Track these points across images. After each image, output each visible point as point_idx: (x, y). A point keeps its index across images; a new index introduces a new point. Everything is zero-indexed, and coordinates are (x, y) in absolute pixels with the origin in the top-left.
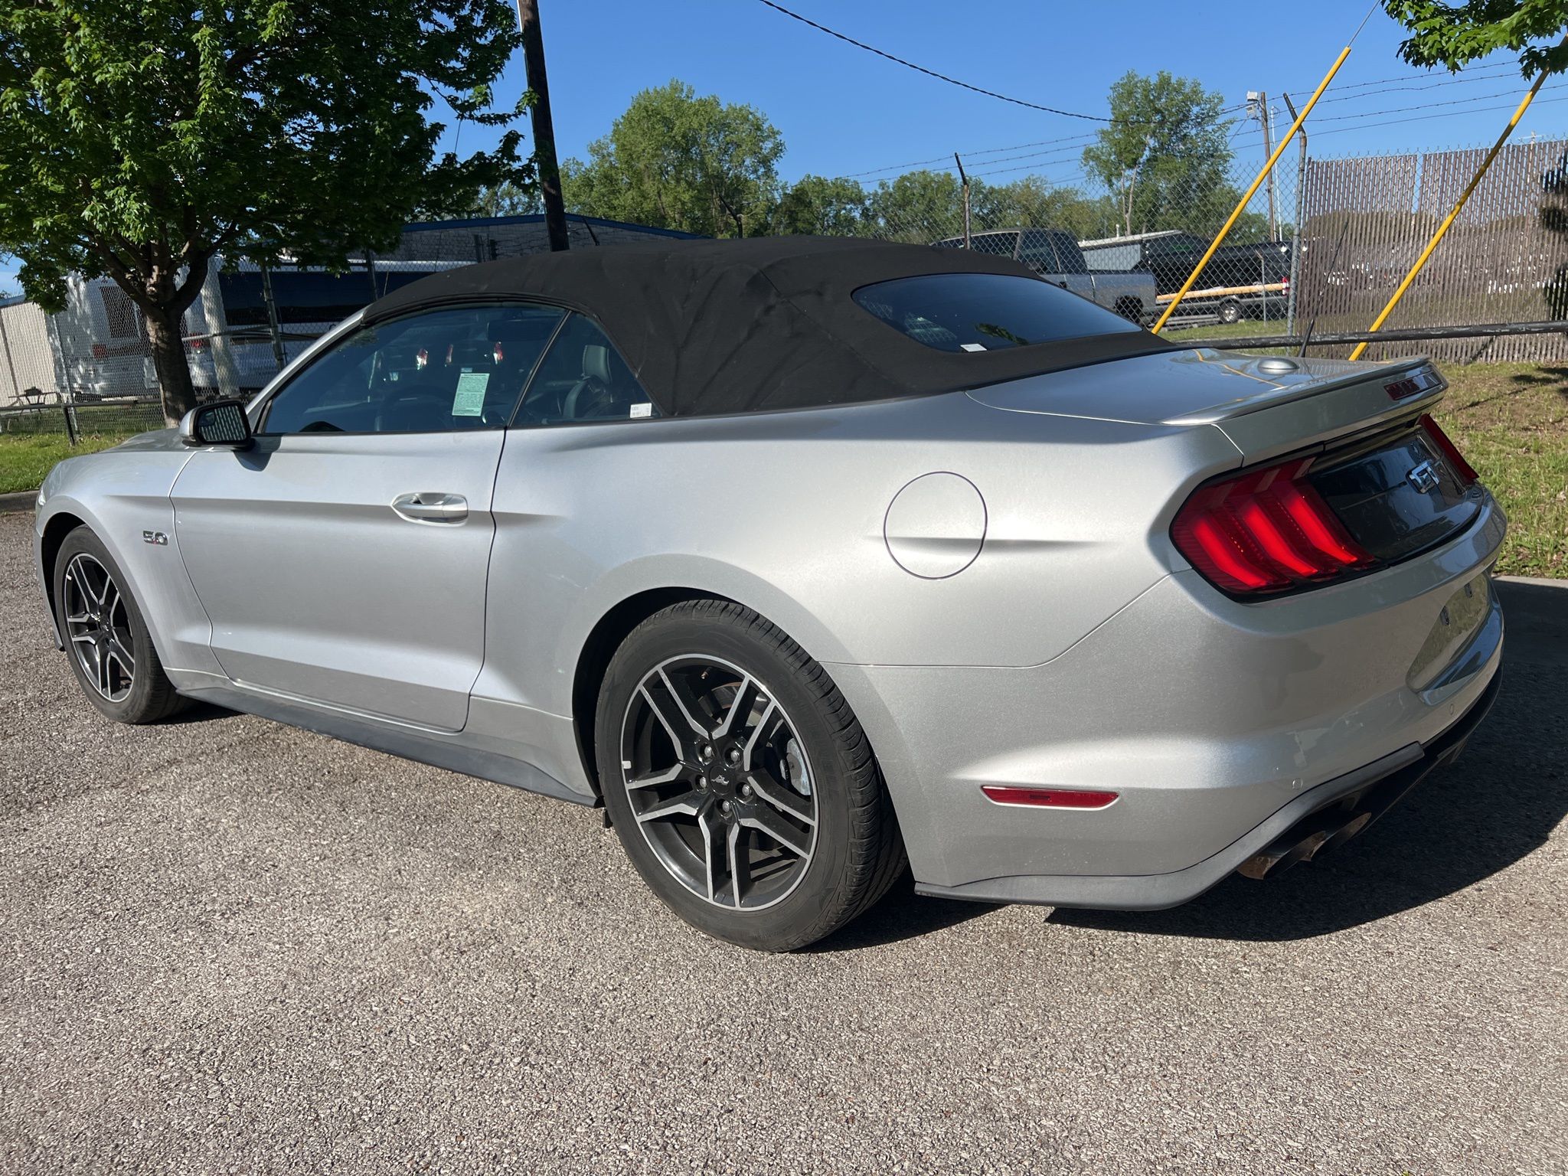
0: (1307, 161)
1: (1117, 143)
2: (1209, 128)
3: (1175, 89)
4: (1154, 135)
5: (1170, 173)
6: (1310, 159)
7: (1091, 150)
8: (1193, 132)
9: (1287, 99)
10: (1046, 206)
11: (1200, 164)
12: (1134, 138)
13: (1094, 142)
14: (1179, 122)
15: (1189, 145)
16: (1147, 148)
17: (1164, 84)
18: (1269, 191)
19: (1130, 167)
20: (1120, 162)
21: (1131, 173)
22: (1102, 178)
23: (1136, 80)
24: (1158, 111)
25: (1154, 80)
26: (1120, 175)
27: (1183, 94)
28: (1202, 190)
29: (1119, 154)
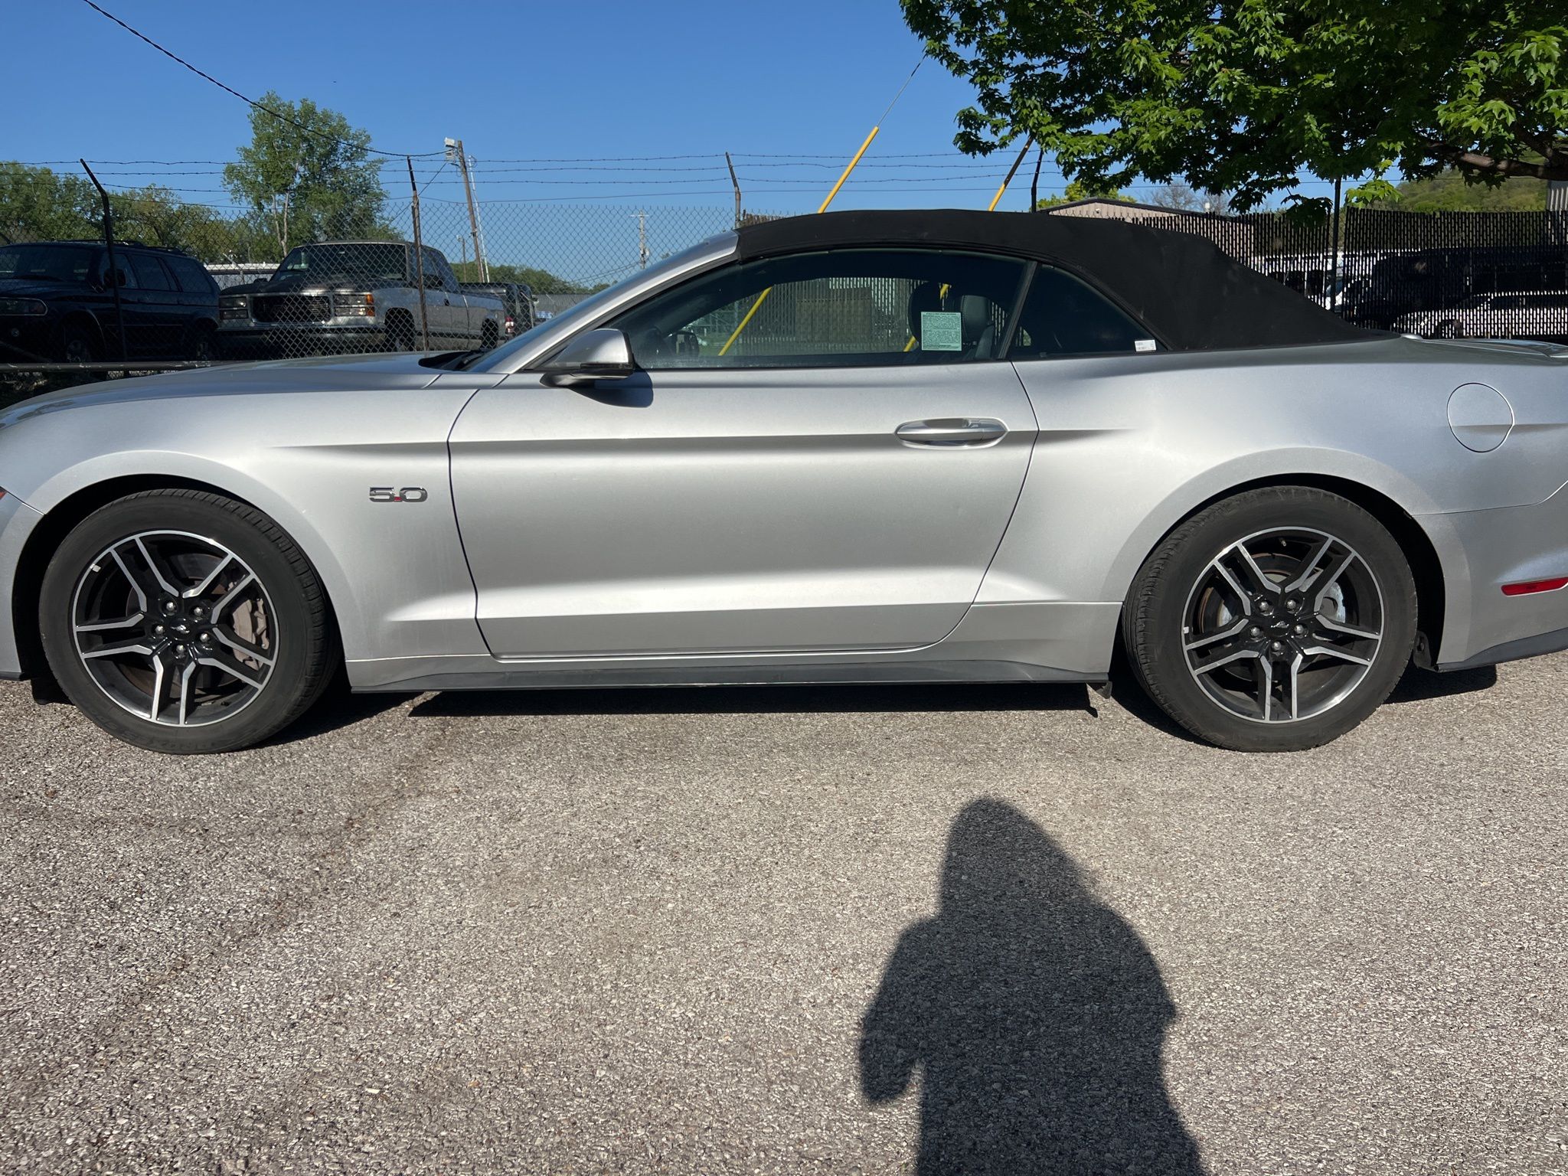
0: (742, 212)
1: (264, 165)
2: (360, 164)
3: (321, 120)
4: (303, 162)
5: (324, 204)
6: (745, 211)
7: (234, 168)
8: (344, 166)
9: (728, 157)
10: (173, 220)
11: (354, 200)
12: (282, 162)
13: (236, 159)
14: (327, 155)
15: (340, 179)
16: (298, 176)
17: (309, 112)
18: (474, 234)
19: (280, 192)
20: (268, 185)
21: (283, 198)
22: (250, 199)
23: (278, 102)
24: (306, 140)
25: (298, 107)
26: (269, 199)
27: (330, 126)
28: (357, 225)
29: (267, 178)
